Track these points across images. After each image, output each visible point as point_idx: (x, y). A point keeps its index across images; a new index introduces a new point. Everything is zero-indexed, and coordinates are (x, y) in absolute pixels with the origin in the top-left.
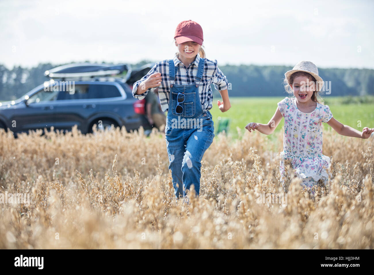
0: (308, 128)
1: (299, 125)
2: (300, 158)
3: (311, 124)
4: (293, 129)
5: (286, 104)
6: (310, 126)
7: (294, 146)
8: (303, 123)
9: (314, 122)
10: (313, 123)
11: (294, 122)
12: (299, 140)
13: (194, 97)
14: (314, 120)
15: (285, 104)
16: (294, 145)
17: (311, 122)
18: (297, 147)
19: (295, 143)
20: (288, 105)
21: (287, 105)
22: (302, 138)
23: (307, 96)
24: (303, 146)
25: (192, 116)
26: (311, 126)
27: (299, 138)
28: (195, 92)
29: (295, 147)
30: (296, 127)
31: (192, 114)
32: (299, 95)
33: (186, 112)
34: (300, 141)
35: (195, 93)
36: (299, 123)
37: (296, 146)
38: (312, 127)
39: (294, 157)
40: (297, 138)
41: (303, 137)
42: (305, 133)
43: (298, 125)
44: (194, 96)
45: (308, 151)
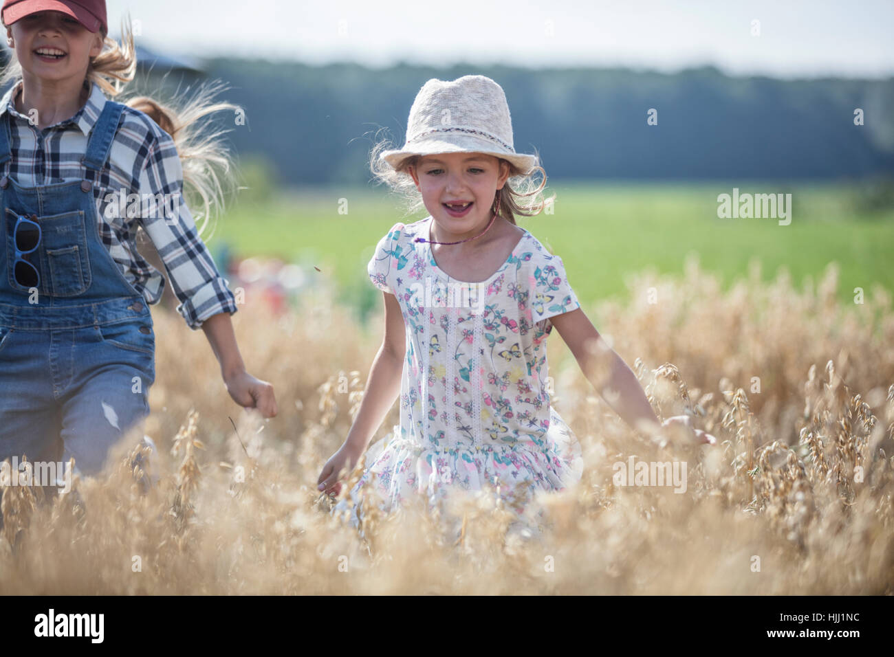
0: (480, 342)
1: (445, 328)
2: (460, 453)
3: (489, 326)
4: (427, 345)
5: (392, 253)
6: (486, 331)
7: (433, 413)
8: (461, 320)
9: (502, 315)
10: (498, 321)
11: (427, 316)
12: (450, 385)
13: (79, 227)
14: (499, 309)
15: (386, 255)
16: (434, 406)
17: (491, 317)
18: (445, 416)
19: (438, 401)
20: (397, 257)
21: (393, 258)
22: (461, 380)
23: (474, 206)
24: (469, 409)
25: (81, 293)
26: (493, 333)
27: (451, 380)
28: (80, 209)
29: (439, 415)
30: (436, 336)
31: (79, 287)
32: (445, 205)
33: (57, 279)
34: (457, 390)
35: (82, 212)
36: (444, 323)
37: (440, 410)
38: (496, 336)
39: (437, 453)
40: (444, 381)
41: (466, 374)
42: (470, 361)
43: (443, 330)
44: (79, 224)
45: (492, 427)
